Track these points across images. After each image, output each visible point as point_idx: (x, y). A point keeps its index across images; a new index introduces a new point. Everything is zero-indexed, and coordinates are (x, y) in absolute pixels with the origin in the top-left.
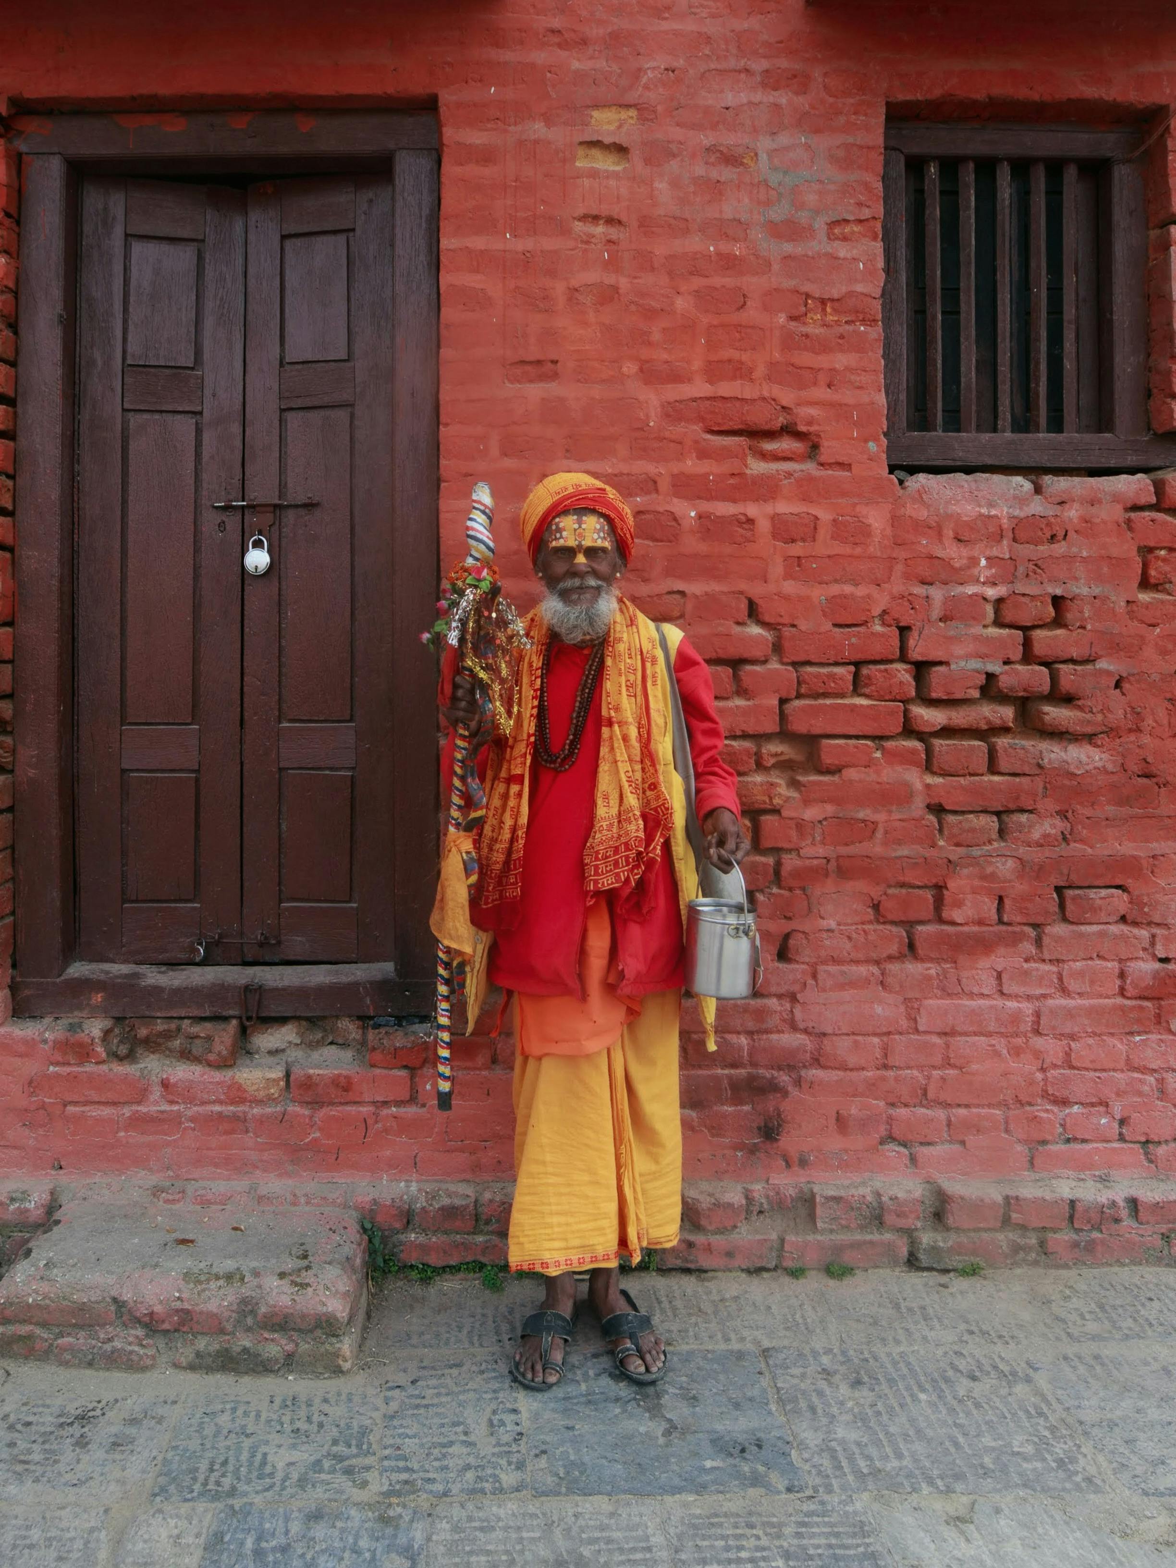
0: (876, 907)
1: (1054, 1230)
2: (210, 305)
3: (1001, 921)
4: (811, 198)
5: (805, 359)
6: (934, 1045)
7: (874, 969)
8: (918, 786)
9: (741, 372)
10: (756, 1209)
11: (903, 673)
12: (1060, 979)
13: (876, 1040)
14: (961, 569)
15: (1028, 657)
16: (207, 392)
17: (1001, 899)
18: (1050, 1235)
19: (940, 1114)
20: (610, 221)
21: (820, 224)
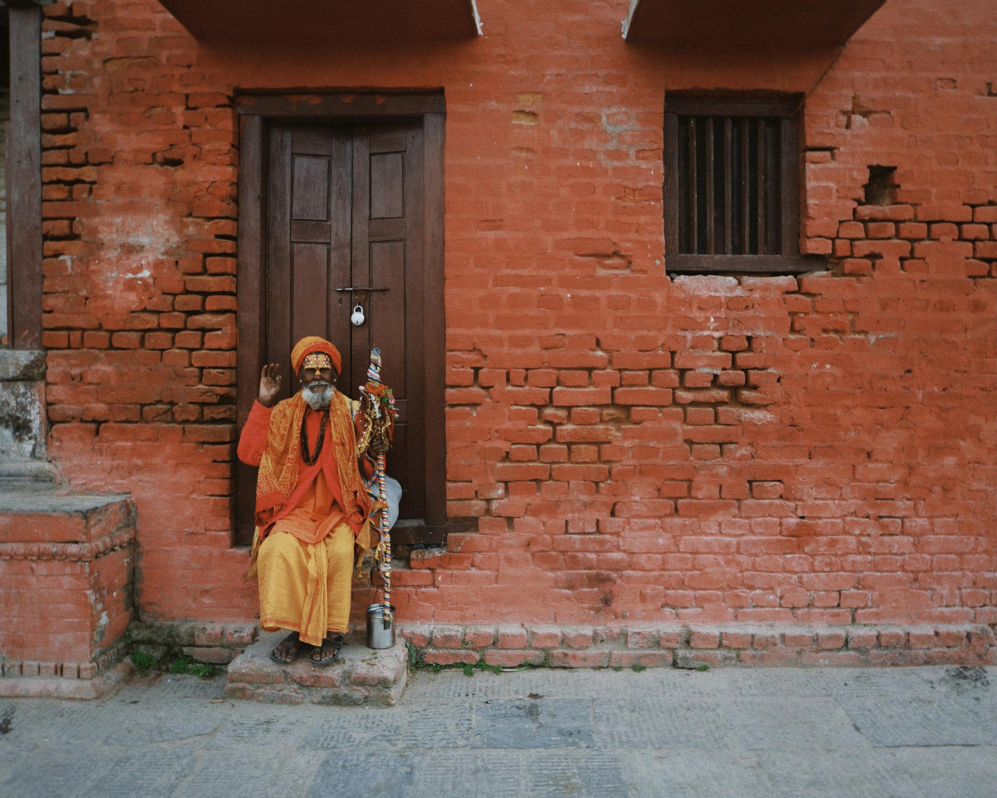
0: (659, 490)
1: (744, 649)
2: (334, 189)
3: (720, 498)
4: (628, 139)
5: (624, 218)
6: (688, 559)
7: (658, 521)
8: (679, 429)
9: (593, 225)
10: (599, 639)
11: (673, 375)
12: (750, 526)
13: (659, 556)
14: (702, 323)
15: (734, 366)
16: (333, 233)
17: (721, 487)
18: (742, 652)
19: (691, 593)
20: (529, 150)
21: (632, 152)
